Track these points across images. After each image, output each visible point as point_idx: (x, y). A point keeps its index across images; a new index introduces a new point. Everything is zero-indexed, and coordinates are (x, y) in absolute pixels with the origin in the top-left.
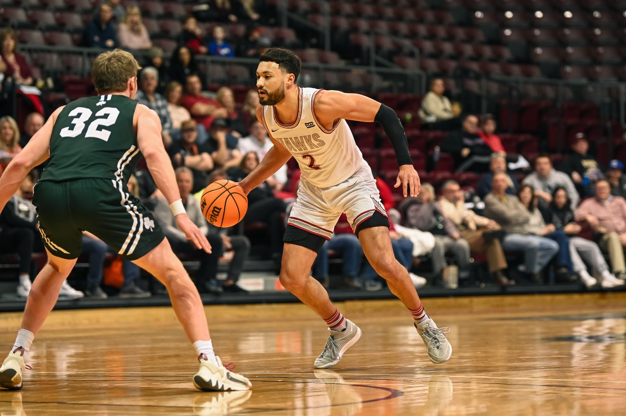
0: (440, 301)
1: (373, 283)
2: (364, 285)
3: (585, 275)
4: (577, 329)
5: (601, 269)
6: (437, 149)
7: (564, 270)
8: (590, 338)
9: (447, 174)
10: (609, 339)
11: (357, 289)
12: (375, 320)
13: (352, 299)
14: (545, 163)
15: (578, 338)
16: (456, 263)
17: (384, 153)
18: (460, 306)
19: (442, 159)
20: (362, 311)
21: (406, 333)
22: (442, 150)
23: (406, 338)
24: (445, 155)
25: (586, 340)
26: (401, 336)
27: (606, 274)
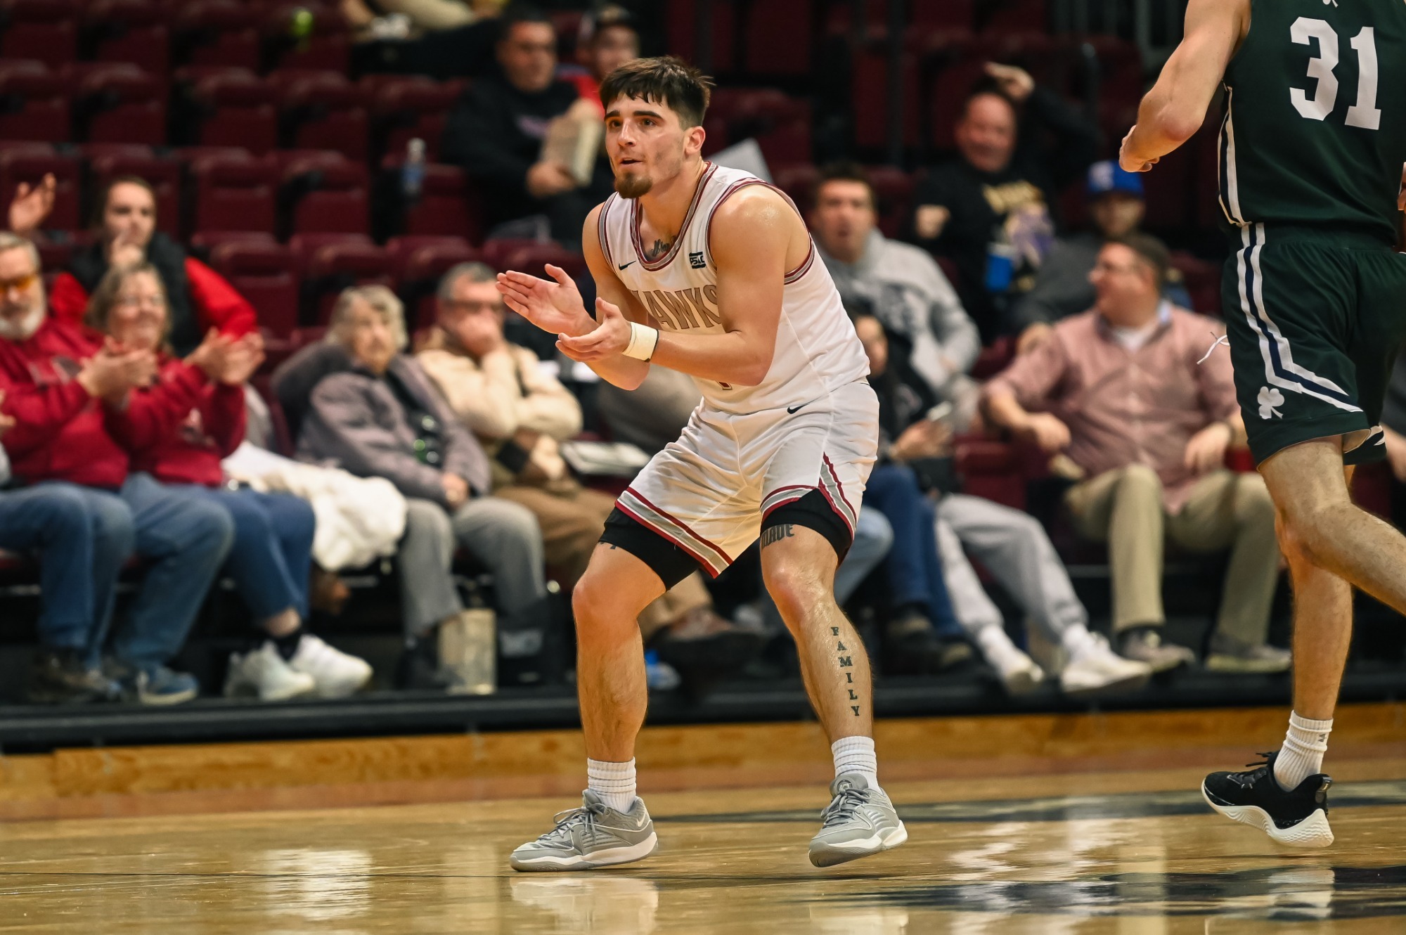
0: (428, 747)
1: (163, 675)
2: (129, 683)
3: (996, 642)
4: (966, 858)
5: (1056, 620)
6: (416, 147)
7: (918, 624)
8: (1017, 892)
9: (453, 246)
10: (1088, 899)
11: (100, 700)
12: (170, 823)
13: (81, 741)
14: (856, 204)
15: (967, 893)
16: (489, 598)
17: (206, 162)
18: (508, 766)
19: (431, 186)
20: (119, 786)
21: (295, 875)
22: (432, 154)
23: (294, 896)
24: (447, 171)
25: (1001, 901)
26: (272, 886)
27: (1078, 637)
